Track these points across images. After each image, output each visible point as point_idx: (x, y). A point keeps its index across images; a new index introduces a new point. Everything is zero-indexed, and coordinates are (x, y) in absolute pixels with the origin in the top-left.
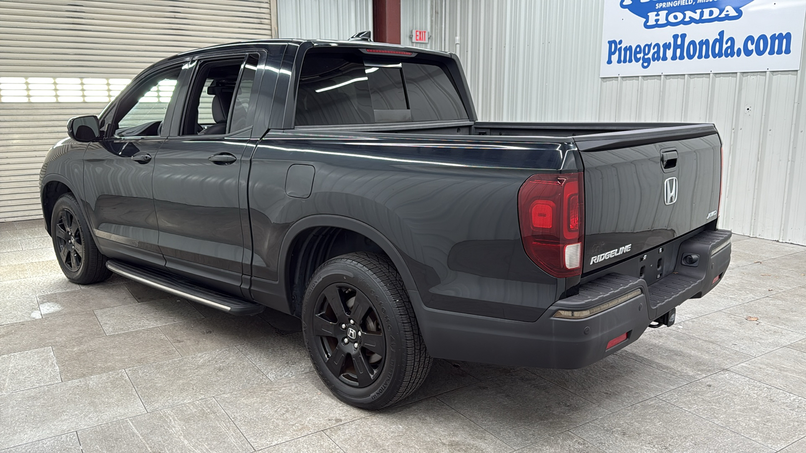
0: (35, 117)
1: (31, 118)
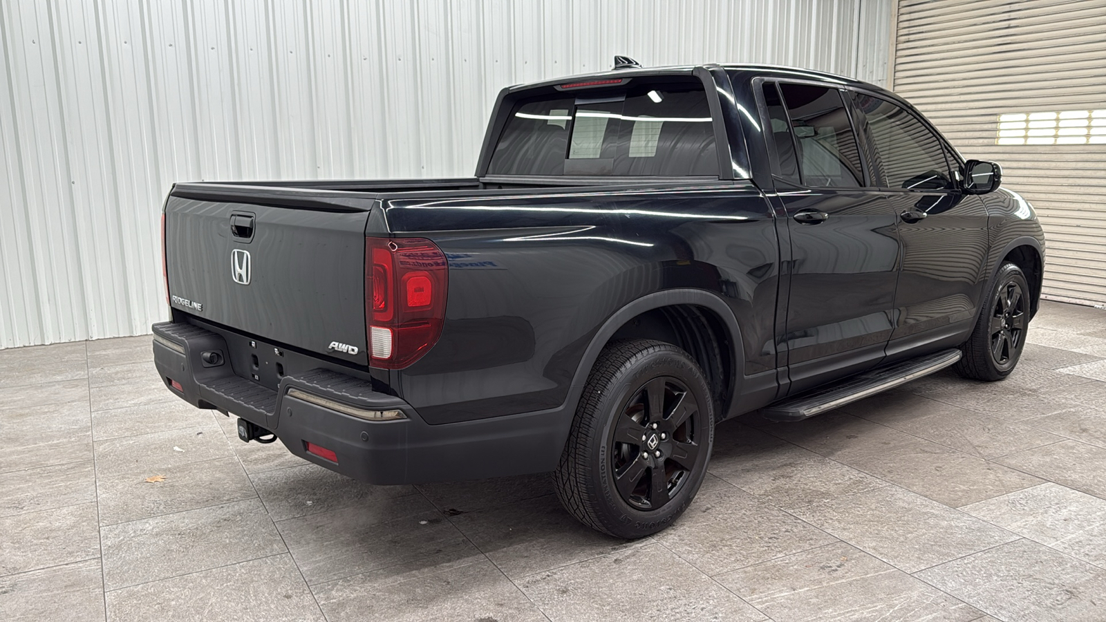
0: (1059, 164)
1: (1053, 164)
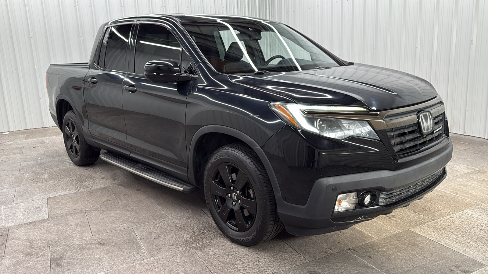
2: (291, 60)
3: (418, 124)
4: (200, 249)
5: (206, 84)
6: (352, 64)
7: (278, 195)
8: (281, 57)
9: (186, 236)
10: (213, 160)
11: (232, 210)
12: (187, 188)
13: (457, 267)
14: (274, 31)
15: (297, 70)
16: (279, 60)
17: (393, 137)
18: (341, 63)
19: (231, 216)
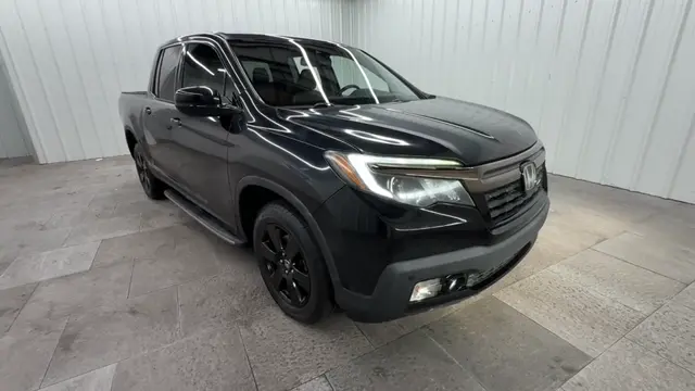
2: (368, 90)
3: (522, 180)
4: (247, 324)
5: (254, 120)
6: (433, 97)
7: (335, 278)
8: (355, 86)
9: (235, 302)
10: (260, 218)
11: (284, 279)
12: (239, 241)
13: (558, 360)
14: (351, 58)
15: (374, 102)
16: (352, 90)
17: (491, 200)
18: (421, 96)
19: (284, 285)
